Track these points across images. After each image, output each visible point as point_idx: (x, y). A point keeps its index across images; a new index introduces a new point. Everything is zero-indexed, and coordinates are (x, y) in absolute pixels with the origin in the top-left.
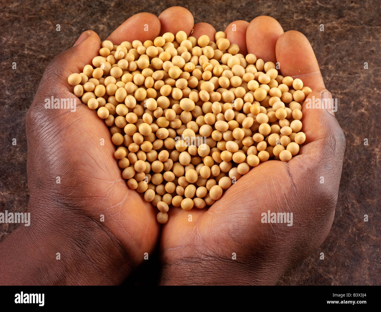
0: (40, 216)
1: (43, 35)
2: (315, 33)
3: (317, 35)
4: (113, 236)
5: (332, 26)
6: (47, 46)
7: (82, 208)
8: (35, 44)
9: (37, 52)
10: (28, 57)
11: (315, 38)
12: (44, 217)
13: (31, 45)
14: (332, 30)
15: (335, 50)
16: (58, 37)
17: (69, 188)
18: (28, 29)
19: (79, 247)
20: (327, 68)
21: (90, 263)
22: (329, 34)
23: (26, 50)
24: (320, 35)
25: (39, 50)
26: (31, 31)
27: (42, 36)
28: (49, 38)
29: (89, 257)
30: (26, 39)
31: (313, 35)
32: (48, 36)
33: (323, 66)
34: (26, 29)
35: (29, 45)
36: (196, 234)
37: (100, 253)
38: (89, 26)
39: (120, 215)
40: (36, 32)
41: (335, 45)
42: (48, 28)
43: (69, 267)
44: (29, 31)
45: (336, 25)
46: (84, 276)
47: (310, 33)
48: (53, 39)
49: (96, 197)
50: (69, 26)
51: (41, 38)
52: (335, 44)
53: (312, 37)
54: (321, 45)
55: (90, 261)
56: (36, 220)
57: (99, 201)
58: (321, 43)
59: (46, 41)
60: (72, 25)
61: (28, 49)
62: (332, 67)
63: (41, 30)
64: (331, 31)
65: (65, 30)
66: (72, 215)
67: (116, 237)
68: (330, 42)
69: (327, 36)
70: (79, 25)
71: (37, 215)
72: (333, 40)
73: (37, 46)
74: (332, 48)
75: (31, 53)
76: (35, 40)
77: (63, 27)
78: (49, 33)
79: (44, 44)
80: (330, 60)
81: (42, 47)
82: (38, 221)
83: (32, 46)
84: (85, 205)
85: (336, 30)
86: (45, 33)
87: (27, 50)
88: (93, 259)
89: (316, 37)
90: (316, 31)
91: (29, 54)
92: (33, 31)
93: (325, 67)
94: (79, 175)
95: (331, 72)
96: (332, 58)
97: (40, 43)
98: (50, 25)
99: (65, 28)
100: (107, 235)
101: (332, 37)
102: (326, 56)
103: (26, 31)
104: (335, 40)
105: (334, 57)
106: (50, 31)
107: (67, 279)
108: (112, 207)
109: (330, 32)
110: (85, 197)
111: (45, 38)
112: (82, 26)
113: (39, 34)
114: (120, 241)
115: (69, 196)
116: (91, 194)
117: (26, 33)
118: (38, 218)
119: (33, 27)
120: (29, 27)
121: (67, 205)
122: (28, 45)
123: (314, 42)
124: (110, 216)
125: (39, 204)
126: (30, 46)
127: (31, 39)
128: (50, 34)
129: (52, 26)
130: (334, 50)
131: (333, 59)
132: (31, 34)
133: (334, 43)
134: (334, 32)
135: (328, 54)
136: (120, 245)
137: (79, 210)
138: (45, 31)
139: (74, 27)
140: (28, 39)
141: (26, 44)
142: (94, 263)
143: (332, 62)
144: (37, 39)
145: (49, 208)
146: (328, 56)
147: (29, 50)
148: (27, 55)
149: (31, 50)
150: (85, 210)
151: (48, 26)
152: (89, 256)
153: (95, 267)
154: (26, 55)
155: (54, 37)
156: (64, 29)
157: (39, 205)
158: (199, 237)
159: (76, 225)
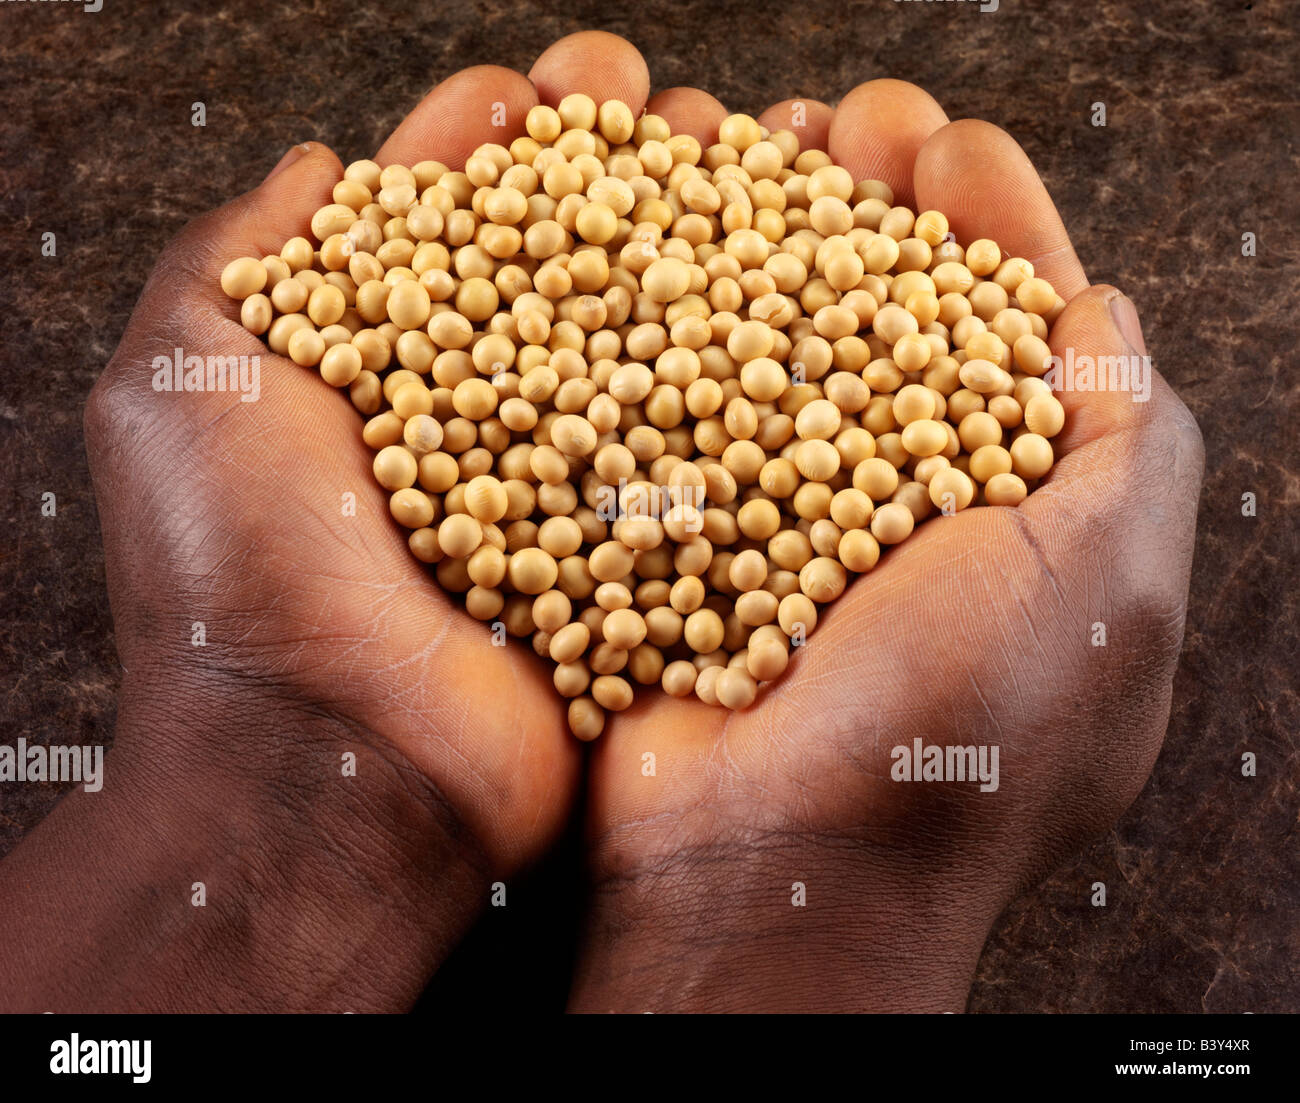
0: (151, 725)
1: (216, 154)
2: (1141, 130)
3: (1150, 136)
4: (405, 763)
5: (1201, 103)
6: (230, 191)
7: (292, 677)
8: (189, 182)
9: (196, 211)
10: (164, 226)
11: (1144, 144)
12: (167, 726)
13: (173, 188)
14: (1200, 116)
15: (1213, 186)
16: (266, 160)
17: (239, 617)
18: (162, 135)
19: (289, 806)
20: (1187, 247)
21: (329, 856)
22: (1190, 132)
23: (157, 203)
24: (1159, 136)
25: (203, 203)
26: (173, 141)
27: (210, 156)
28: (236, 163)
29: (328, 837)
30: (155, 168)
31: (1135, 135)
32: (230, 157)
33: (1174, 240)
34: (156, 134)
35: (168, 188)
36: (723, 765)
37: (365, 823)
38: (369, 119)
39: (423, 691)
40: (191, 145)
41: (1213, 168)
42: (231, 128)
43: (258, 877)
44: (165, 140)
45: (1213, 100)
46: (315, 904)
47: (1124, 130)
48: (248, 164)
49: (335, 636)
50: (302, 122)
51: (208, 162)
52: (1213, 164)
53: (1132, 141)
54: (1164, 170)
55: (330, 850)
56: (139, 738)
57: (345, 649)
58: (1164, 161)
59: (223, 174)
60: (313, 117)
61: (165, 200)
62: (1204, 243)
63: (207, 137)
64: (1195, 121)
65: (290, 134)
66: (257, 705)
67: (416, 765)
68: (1196, 159)
69: (1185, 139)
70: (334, 116)
71: (143, 723)
72: (1206, 151)
73: (195, 191)
74: (1200, 180)
75: (173, 214)
76: (186, 172)
77: (283, 124)
78: (233, 144)
79: (218, 183)
80: (1195, 221)
81: (213, 193)
82: (145, 741)
83: (178, 192)
84: (299, 667)
85: (1213, 118)
86: (220, 146)
87: (162, 206)
88: (340, 845)
89: (1146, 140)
90: (1144, 122)
91: (168, 217)
92: (180, 142)
93: (1180, 242)
94: (270, 568)
95: (1197, 258)
96: (1202, 213)
97: (204, 180)
98: (237, 120)
99: (288, 128)
100: (382, 760)
101: (1199, 140)
102: (1182, 206)
103: (156, 141)
104: (1211, 149)
105: (1210, 209)
106: (237, 138)
107: (255, 915)
108: (395, 667)
109: (1193, 124)
110: (297, 640)
111: (221, 163)
112: (346, 121)
113: (200, 150)
114: (430, 779)
115: (242, 642)
116: (316, 630)
117: (156, 146)
118: (148, 730)
119: (178, 128)
120: (168, 128)
121: (239, 674)
122: (164, 188)
123: (1139, 157)
124: (388, 696)
125: (148, 688)
126: (172, 192)
127: (173, 167)
128: (238, 150)
129: (243, 123)
130: (1207, 185)
131: (1205, 215)
132: (172, 149)
133: (1210, 163)
134: (1208, 124)
135: (1189, 197)
136: (432, 791)
137: (279, 684)
138: (219, 139)
139: (321, 125)
140: (164, 168)
141: (156, 184)
142: (344, 858)
143: (1203, 225)
144: (196, 167)
145: (181, 695)
146: (1190, 204)
147: (167, 205)
148: (163, 222)
149: (175, 203)
150: (302, 682)
151: (232, 121)
152: (325, 834)
153: (351, 869)
154: (159, 222)
155: (253, 158)
156: (285, 131)
157: (150, 692)
158: (734, 772)
159: (272, 735)
